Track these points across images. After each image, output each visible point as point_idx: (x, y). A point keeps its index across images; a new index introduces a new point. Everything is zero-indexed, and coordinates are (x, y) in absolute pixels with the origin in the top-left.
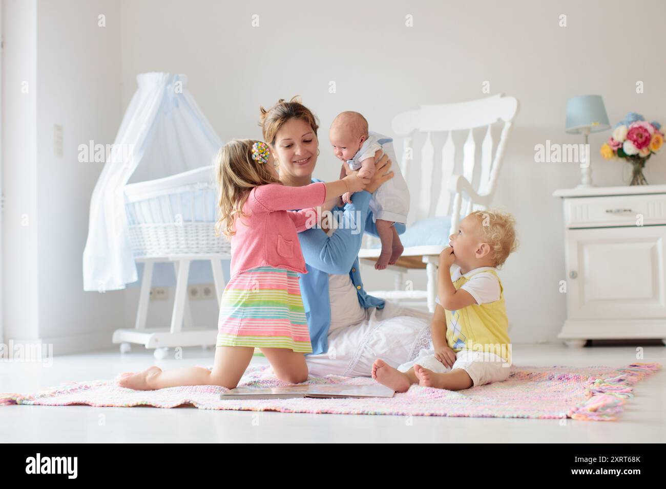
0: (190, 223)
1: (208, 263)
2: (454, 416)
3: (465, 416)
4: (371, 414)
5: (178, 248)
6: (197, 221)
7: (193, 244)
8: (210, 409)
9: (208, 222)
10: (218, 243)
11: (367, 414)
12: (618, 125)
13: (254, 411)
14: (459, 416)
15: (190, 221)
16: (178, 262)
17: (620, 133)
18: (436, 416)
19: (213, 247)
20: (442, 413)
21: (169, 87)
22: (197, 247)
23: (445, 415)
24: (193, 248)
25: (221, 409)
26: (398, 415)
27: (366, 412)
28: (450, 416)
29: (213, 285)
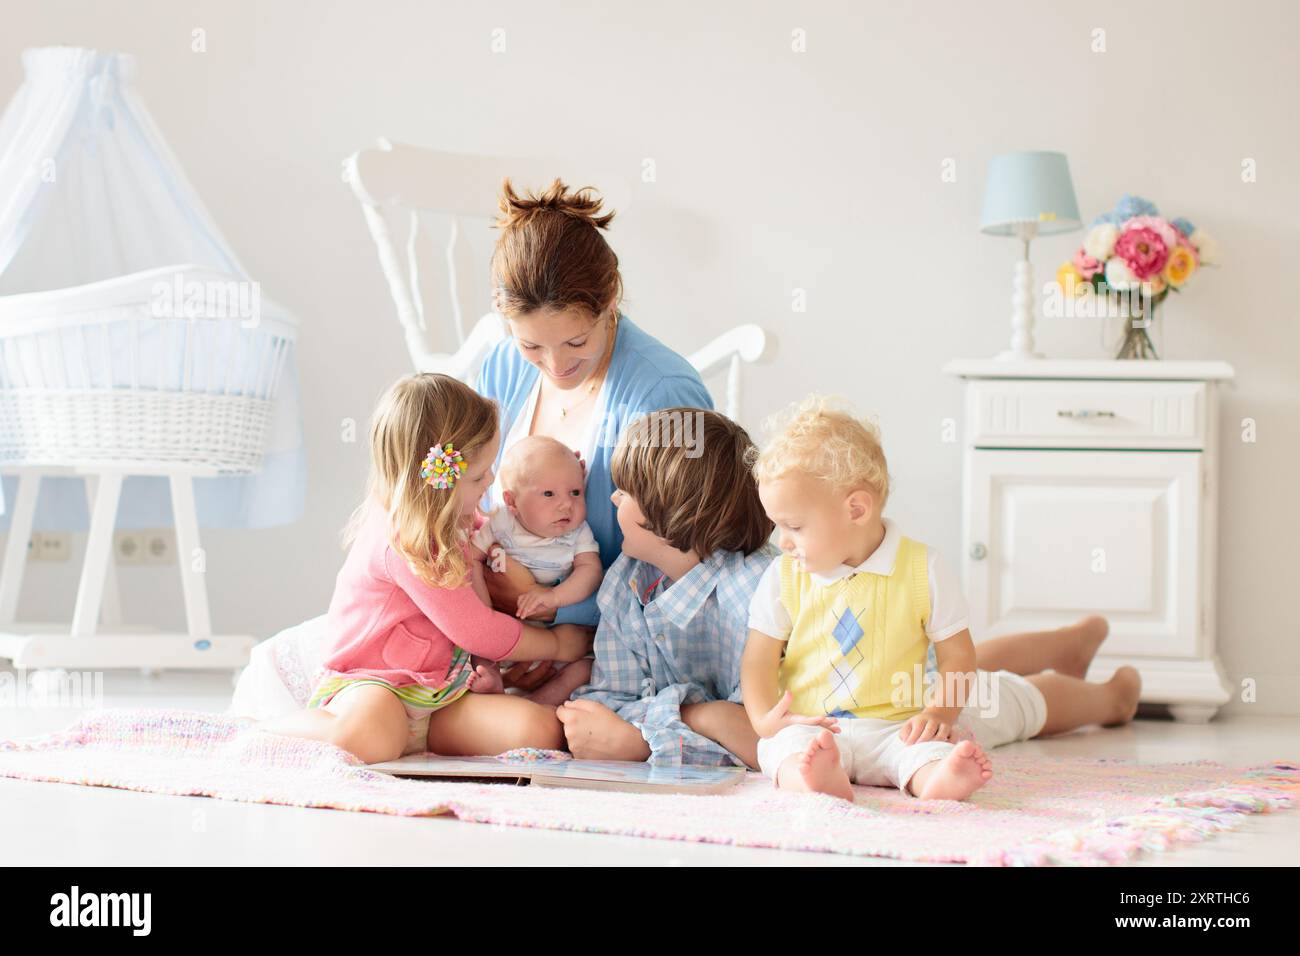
0: (127, 392)
1: (164, 481)
2: (749, 846)
3: (770, 847)
4: (577, 831)
5: (98, 445)
6: (142, 388)
7: (130, 440)
8: (246, 801)
9: (171, 390)
10: (188, 440)
11: (570, 830)
12: (1097, 222)
13: (339, 809)
14: (758, 847)
15: (128, 387)
16: (96, 478)
17: (1099, 241)
18: (712, 842)
19: (177, 449)
20: (725, 838)
21: (93, 82)
22: (141, 447)
23: (729, 843)
24: (130, 448)
25: (268, 803)
26: (632, 835)
27: (567, 826)
28: (739, 845)
29: (172, 533)
